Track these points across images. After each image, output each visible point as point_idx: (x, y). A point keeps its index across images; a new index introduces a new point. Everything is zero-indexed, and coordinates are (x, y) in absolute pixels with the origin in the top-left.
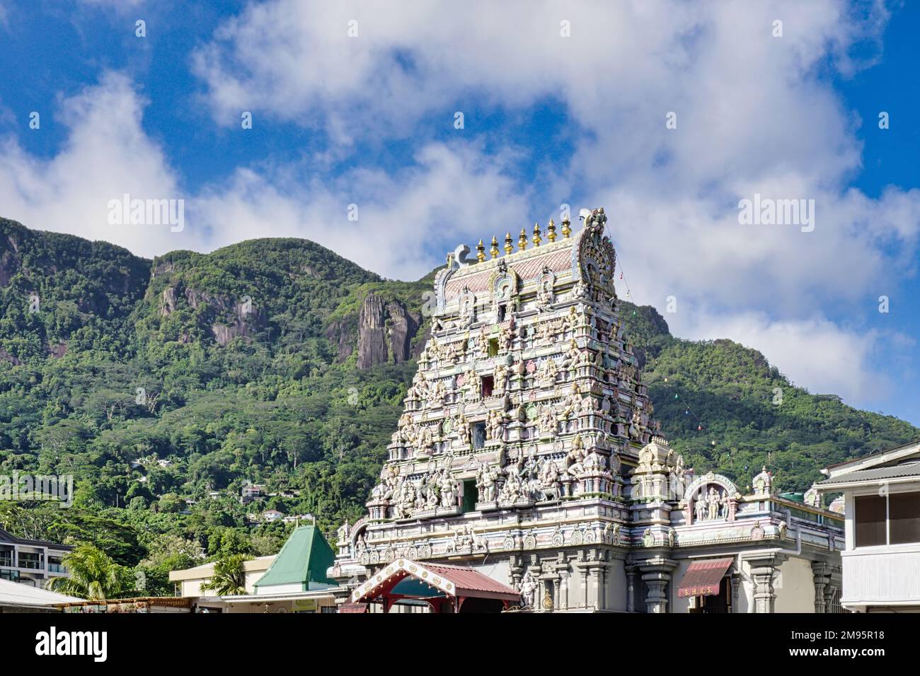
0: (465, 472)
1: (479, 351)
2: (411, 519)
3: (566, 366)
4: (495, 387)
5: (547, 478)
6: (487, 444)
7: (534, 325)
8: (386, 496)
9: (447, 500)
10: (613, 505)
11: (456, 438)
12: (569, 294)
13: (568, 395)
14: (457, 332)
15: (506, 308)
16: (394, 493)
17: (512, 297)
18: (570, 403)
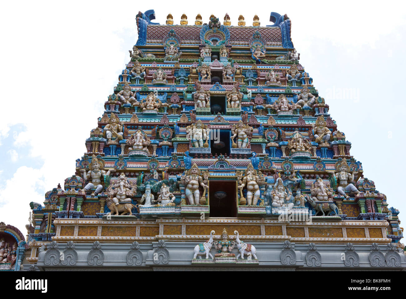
4: (228, 106)
6: (234, 151)
12: (282, 57)
13: (313, 125)
14: (164, 61)
15: (221, 53)
16: (95, 187)
17: (226, 47)
18: (317, 133)
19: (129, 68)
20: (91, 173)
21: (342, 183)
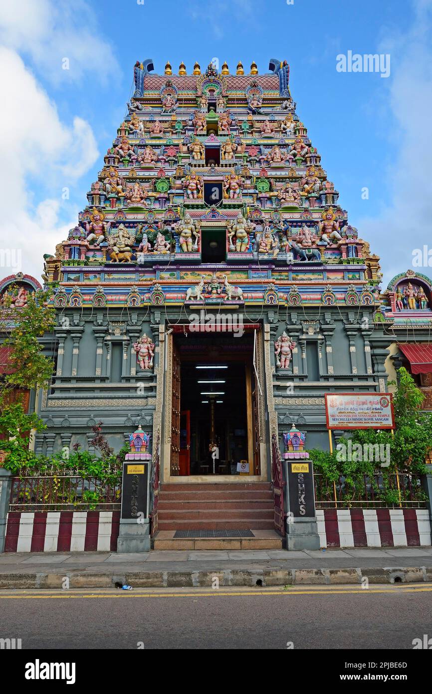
0: (204, 222)
2: (129, 263)
3: (294, 155)
4: (222, 157)
7: (249, 121)
9: (187, 246)
11: (180, 195)
12: (278, 107)
13: (304, 176)
14: (162, 114)
15: (217, 104)
16: (97, 237)
17: (223, 97)
18: (307, 183)
19: (127, 121)
20: (92, 225)
21: (327, 231)
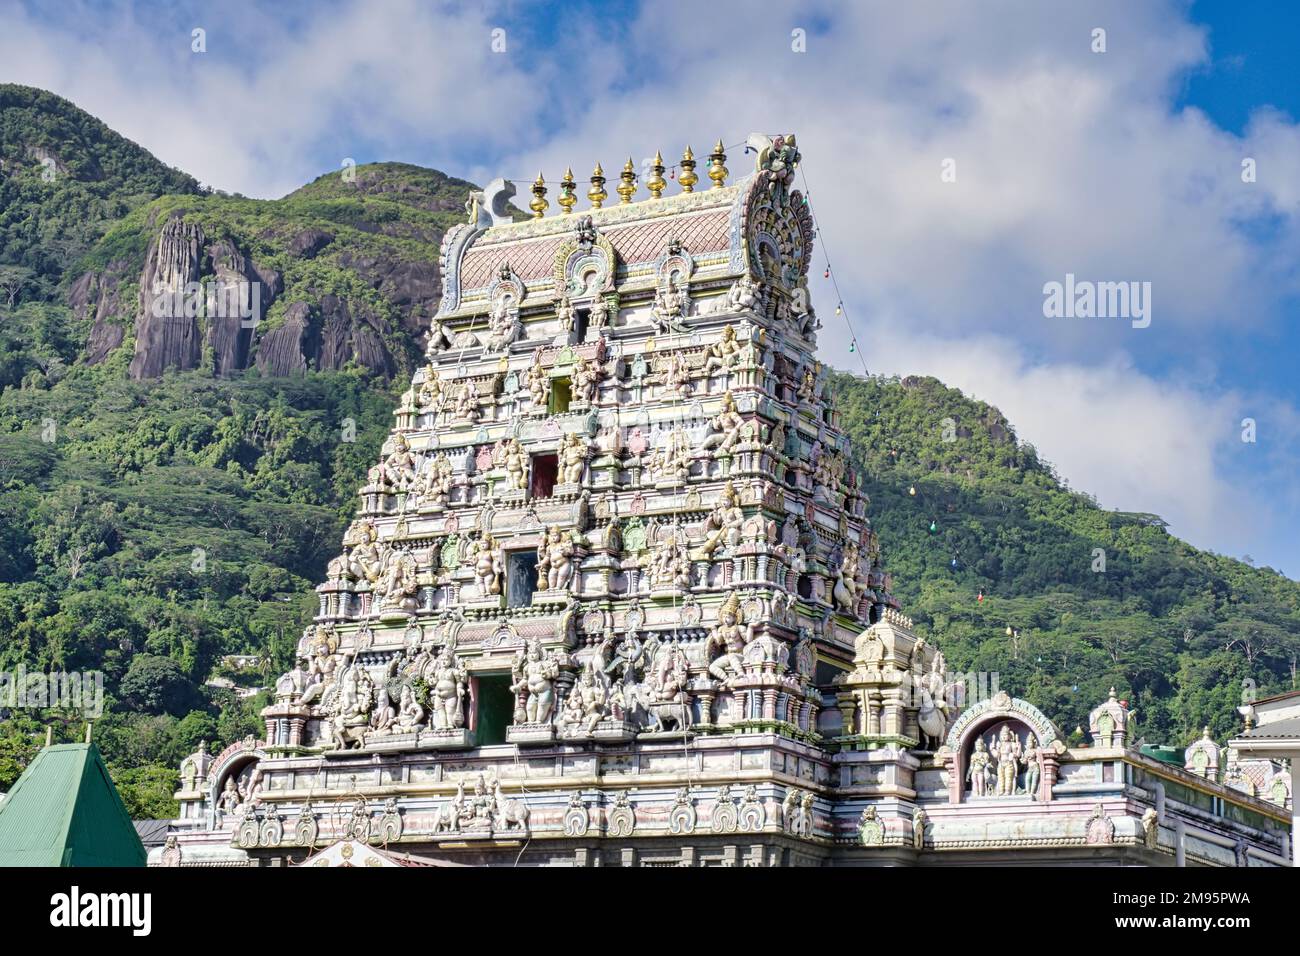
0: (487, 655)
1: (527, 399)
2: (361, 750)
3: (712, 447)
4: (559, 477)
5: (665, 681)
6: (539, 598)
7: (647, 355)
8: (307, 695)
9: (446, 715)
10: (801, 750)
11: (470, 581)
14: (481, 357)
15: (591, 315)
17: (603, 295)
18: (719, 524)
20: (317, 664)
21: (729, 649)
